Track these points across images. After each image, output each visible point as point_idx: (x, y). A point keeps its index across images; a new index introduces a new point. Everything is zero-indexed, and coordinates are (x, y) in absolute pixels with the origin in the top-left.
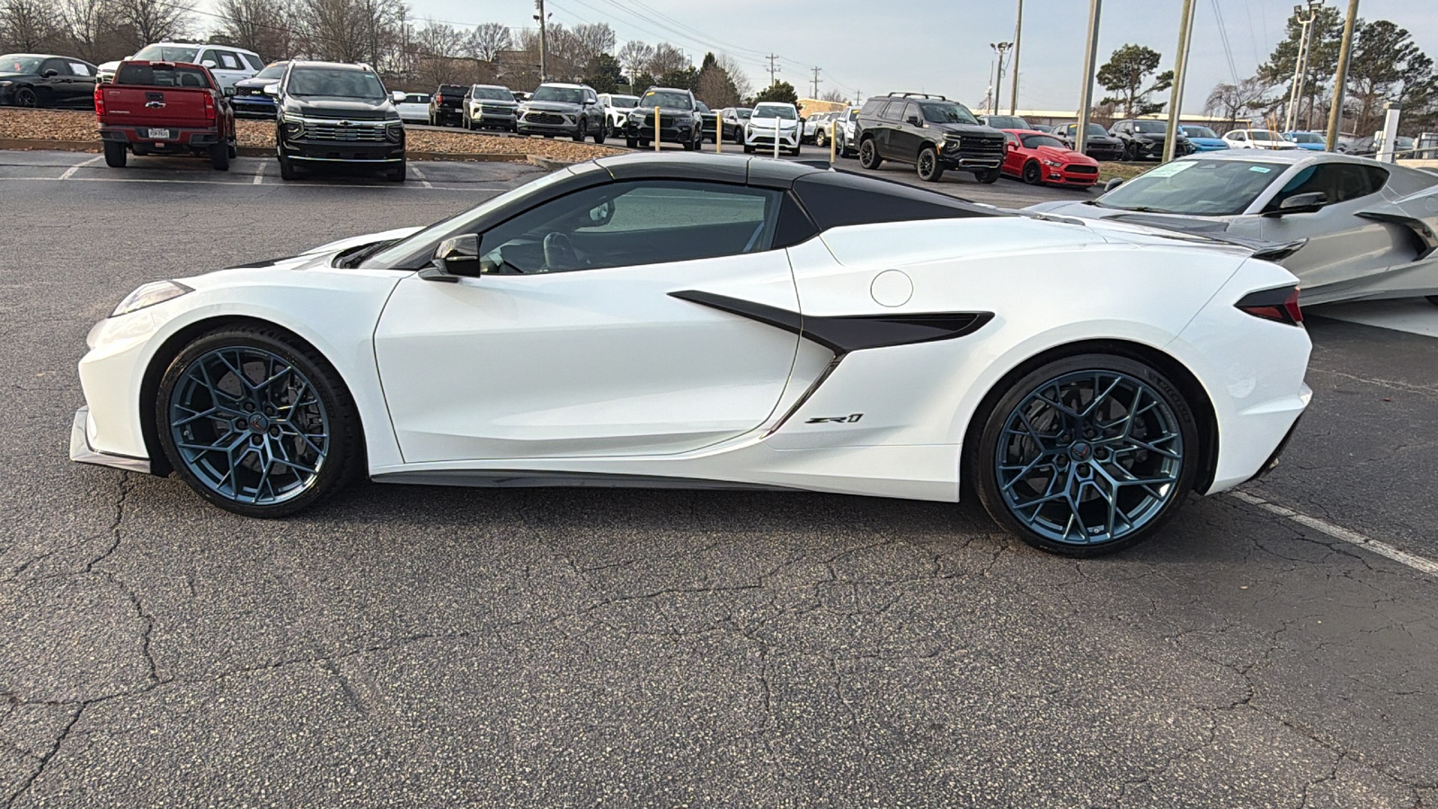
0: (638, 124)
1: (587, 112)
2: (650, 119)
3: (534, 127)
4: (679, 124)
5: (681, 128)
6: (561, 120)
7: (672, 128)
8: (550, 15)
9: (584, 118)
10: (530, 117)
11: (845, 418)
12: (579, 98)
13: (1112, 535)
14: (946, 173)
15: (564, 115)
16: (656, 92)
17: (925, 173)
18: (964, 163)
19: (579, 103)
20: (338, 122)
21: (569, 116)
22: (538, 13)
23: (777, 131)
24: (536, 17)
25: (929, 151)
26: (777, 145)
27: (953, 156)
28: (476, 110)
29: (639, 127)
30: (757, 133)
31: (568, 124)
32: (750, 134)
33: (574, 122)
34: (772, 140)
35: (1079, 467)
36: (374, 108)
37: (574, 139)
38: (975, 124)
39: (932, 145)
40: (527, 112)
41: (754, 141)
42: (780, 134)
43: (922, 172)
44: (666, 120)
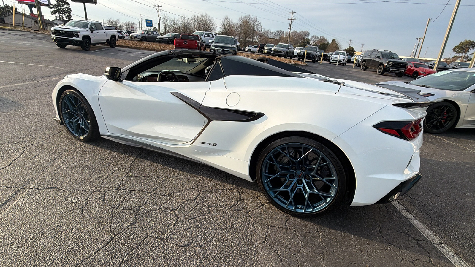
0: (301, 54)
1: (288, 51)
2: (304, 53)
3: (274, 54)
4: (312, 55)
5: (312, 56)
6: (281, 52)
7: (310, 56)
8: (292, 28)
9: (287, 52)
10: (274, 51)
11: (211, 144)
12: (287, 47)
13: (305, 211)
14: (386, 73)
15: (282, 51)
16: (308, 47)
17: (379, 72)
18: (392, 70)
19: (287, 49)
20: (221, 49)
21: (283, 51)
22: (290, 28)
23: (338, 58)
24: (289, 29)
25: (382, 66)
26: (338, 62)
27: (389, 68)
28: (266, 50)
29: (301, 55)
30: (333, 58)
31: (283, 53)
32: (331, 59)
33: (285, 53)
34: (337, 61)
35: (298, 180)
36: (230, 46)
37: (284, 57)
38: (399, 60)
39: (383, 65)
40: (273, 50)
41: (332, 61)
42: (339, 59)
43: (378, 72)
44: (308, 54)
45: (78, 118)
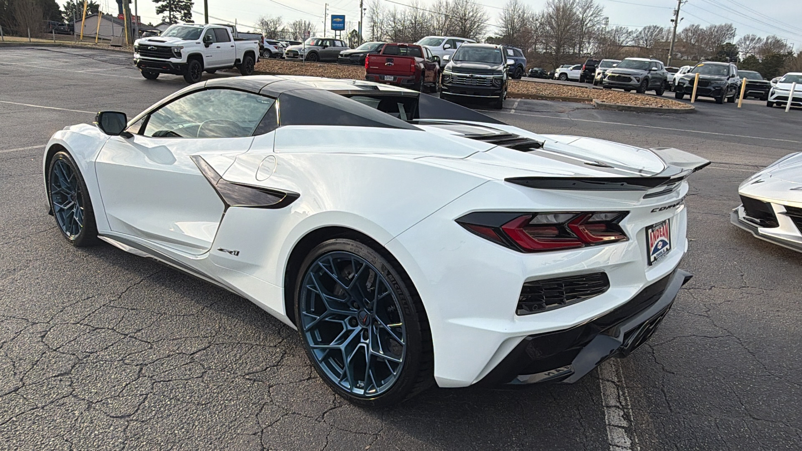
0: (684, 84)
1: (649, 75)
2: (692, 82)
3: (612, 84)
4: (714, 85)
5: (714, 88)
6: (630, 80)
7: (708, 88)
8: (682, 19)
9: (646, 79)
10: (611, 78)
12: (648, 67)
15: (632, 77)
16: (705, 64)
19: (646, 70)
21: (636, 77)
22: (674, 18)
23: (791, 92)
24: (672, 21)
26: (789, 102)
28: (599, 74)
29: (685, 86)
30: (778, 93)
31: (634, 82)
32: (772, 94)
33: (638, 81)
34: (787, 98)
36: (489, 67)
37: (637, 92)
40: (610, 74)
41: (775, 99)
42: (793, 94)
44: (702, 82)
45: (73, 203)
